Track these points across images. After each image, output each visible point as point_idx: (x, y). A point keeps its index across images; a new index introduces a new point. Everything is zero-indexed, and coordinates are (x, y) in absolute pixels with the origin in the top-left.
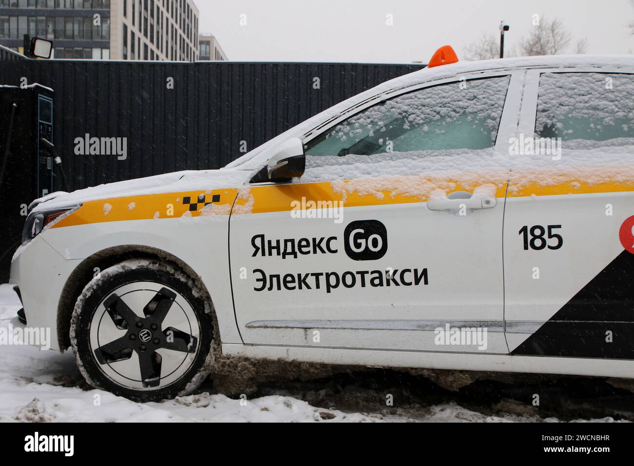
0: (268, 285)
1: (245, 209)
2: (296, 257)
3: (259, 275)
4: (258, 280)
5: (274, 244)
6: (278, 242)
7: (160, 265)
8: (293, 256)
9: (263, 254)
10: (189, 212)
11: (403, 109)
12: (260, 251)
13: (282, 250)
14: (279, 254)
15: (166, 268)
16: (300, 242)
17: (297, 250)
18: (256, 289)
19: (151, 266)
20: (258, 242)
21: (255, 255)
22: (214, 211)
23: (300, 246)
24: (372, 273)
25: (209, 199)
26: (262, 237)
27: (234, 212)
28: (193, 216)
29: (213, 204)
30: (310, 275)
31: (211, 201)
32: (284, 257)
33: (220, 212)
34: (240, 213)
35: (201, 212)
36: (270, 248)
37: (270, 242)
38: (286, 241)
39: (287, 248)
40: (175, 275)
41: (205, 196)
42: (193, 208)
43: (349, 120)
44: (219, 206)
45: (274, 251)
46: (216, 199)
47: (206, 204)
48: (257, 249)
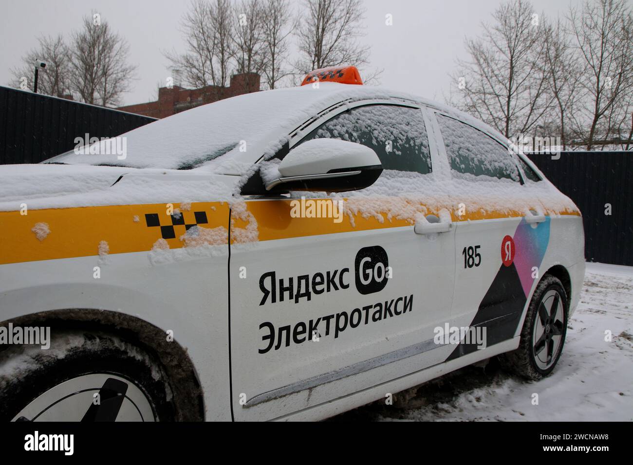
0: (276, 343)
1: (250, 236)
2: (309, 299)
3: (266, 331)
4: (265, 338)
5: (286, 284)
6: (291, 280)
7: (101, 338)
8: (307, 297)
9: (274, 300)
10: (162, 241)
11: (367, 123)
12: (270, 296)
13: (295, 292)
14: (291, 297)
15: (113, 343)
16: (314, 278)
17: (311, 290)
18: (261, 352)
19: (89, 346)
20: (268, 283)
21: (263, 303)
22: (205, 239)
23: (315, 284)
24: (375, 306)
25: (190, 219)
26: (272, 275)
27: (235, 239)
28: (172, 247)
29: (199, 226)
30: (322, 319)
31: (196, 223)
32: (297, 301)
33: (215, 241)
34: (244, 242)
35: (184, 240)
36: (282, 290)
37: (281, 281)
38: (300, 278)
39: (300, 288)
40: (127, 353)
41: (181, 213)
42: (168, 233)
43: (327, 124)
44: (211, 230)
45: (286, 294)
46: (201, 218)
47: (188, 227)
48: (266, 293)
